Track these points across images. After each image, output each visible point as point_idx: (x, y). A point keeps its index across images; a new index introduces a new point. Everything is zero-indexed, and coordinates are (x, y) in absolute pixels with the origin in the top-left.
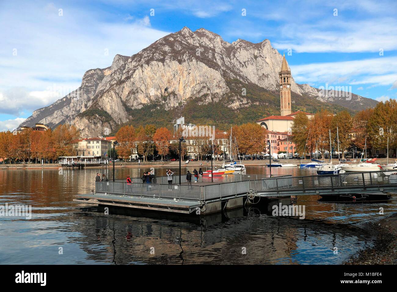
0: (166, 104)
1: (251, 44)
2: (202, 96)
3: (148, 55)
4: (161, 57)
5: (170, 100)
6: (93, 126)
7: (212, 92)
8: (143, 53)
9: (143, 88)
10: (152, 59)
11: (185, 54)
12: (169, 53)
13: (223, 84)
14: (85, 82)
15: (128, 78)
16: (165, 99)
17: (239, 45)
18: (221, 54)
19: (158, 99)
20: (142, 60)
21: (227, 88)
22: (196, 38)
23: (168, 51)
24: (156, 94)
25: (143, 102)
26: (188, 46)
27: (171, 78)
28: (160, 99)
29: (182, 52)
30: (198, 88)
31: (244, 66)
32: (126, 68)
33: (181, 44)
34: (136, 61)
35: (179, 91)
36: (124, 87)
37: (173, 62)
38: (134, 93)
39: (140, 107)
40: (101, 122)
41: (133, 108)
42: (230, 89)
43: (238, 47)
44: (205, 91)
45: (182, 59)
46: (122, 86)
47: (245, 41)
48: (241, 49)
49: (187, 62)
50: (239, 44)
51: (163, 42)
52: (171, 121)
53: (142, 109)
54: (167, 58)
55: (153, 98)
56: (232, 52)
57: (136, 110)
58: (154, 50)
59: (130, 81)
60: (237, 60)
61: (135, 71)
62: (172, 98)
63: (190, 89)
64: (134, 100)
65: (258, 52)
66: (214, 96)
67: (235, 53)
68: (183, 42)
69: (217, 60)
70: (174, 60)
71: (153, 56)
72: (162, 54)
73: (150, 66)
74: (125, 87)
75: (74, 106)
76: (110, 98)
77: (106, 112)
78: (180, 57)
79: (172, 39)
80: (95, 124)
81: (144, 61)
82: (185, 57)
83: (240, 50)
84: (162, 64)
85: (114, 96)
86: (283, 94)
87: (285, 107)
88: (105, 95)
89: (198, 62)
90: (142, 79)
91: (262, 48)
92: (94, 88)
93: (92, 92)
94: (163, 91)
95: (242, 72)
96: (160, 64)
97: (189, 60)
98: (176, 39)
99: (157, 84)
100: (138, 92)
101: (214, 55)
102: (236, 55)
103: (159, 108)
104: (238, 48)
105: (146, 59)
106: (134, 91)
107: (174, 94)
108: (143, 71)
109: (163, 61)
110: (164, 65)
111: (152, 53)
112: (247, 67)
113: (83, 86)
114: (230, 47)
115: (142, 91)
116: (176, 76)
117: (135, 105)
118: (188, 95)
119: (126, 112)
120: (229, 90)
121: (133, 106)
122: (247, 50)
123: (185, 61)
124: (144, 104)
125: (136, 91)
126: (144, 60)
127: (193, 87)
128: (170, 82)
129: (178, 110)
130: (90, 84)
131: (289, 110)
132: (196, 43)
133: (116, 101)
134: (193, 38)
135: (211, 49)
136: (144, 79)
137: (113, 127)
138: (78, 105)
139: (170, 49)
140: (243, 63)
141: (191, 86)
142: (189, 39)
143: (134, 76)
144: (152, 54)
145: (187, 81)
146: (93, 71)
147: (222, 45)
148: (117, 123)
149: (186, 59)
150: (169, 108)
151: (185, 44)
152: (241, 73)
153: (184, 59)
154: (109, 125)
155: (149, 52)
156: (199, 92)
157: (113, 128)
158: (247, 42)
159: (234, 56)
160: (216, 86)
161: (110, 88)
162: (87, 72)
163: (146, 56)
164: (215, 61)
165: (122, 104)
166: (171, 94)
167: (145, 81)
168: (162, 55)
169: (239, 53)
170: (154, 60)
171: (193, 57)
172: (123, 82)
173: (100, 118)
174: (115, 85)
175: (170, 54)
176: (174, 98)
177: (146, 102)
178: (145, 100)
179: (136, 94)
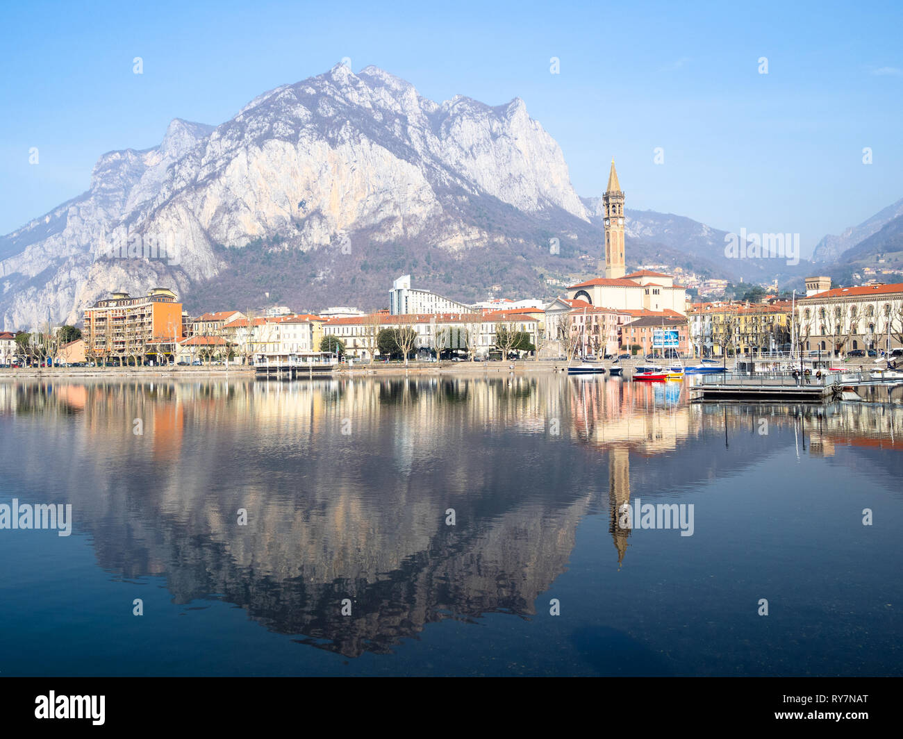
0: (303, 238)
1: (485, 108)
2: (383, 220)
3: (260, 125)
4: (289, 131)
5: (311, 227)
7: (403, 213)
8: (247, 121)
9: (249, 199)
10: (269, 135)
11: (343, 127)
12: (308, 122)
13: (428, 196)
14: (99, 179)
15: (214, 176)
16: (299, 225)
17: (459, 109)
18: (420, 128)
19: (283, 226)
20: (246, 135)
21: (436, 205)
22: (365, 90)
23: (305, 118)
24: (279, 214)
25: (249, 232)
26: (348, 107)
27: (312, 179)
28: (289, 226)
29: (335, 121)
30: (372, 202)
31: (470, 155)
32: (208, 152)
33: (332, 101)
34: (231, 138)
35: (330, 209)
36: (205, 196)
37: (317, 142)
38: (229, 211)
39: (244, 242)
40: (156, 276)
41: (227, 245)
42: (445, 208)
43: (456, 112)
44: (388, 211)
45: (337, 137)
46: (200, 195)
47: (471, 99)
48: (464, 118)
49: (348, 143)
50: (459, 107)
51: (291, 97)
52: (315, 276)
53: (248, 246)
54: (304, 134)
55: (272, 223)
56: (443, 125)
57: (233, 248)
58: (271, 114)
59: (218, 183)
60: (455, 141)
61: (229, 160)
62: (316, 223)
63: (355, 204)
64: (229, 227)
65: (500, 125)
66: (409, 220)
67: (449, 126)
68: (337, 98)
69: (413, 140)
70: (319, 139)
71: (271, 128)
72: (290, 125)
73: (265, 151)
74: (208, 196)
75: (74, 235)
76: (175, 220)
78: (333, 132)
79: (312, 91)
80: (142, 278)
81: (251, 139)
82: (345, 133)
83: (461, 119)
84: (293, 147)
85: (184, 217)
86: (611, 235)
87: (615, 262)
88: (164, 212)
89: (373, 145)
90: (247, 181)
91: (508, 118)
92: (121, 193)
93: (117, 203)
94: (295, 207)
95: (466, 170)
96: (289, 146)
97: (352, 141)
98: (322, 91)
99: (282, 192)
100: (237, 209)
101: (404, 128)
102: (452, 130)
103: (286, 245)
104: (455, 116)
105: (257, 134)
106: (230, 205)
107: (318, 213)
108: (249, 163)
109: (294, 139)
110: (296, 149)
111: (267, 122)
112: (475, 159)
113: (95, 190)
114: (438, 111)
115: (247, 207)
116: (325, 175)
117: (232, 238)
118: (351, 219)
119: (212, 254)
120: (441, 209)
121: (226, 239)
122: (477, 121)
123: (343, 142)
124: (251, 237)
125: (234, 207)
126: (251, 136)
127: (361, 201)
128: (311, 187)
129: (329, 250)
130: (111, 186)
131: (622, 267)
132: (364, 101)
133: (189, 229)
134: (358, 89)
135: (397, 115)
136: (251, 181)
137: (183, 286)
138: (84, 234)
139: (309, 112)
140: (467, 149)
141: (358, 199)
142: (348, 92)
143: (228, 172)
144: (268, 124)
145: (348, 188)
146: (118, 154)
147: (420, 108)
148: (192, 278)
149: (346, 137)
150: (310, 247)
151: (341, 104)
152: (463, 172)
153: (342, 138)
154: (173, 281)
155: (260, 118)
156: (375, 212)
157: (182, 289)
158: (475, 101)
159: (448, 132)
160: (413, 200)
161: (171, 197)
162: (105, 156)
163: (255, 126)
164: (407, 143)
165: (202, 236)
166: (313, 214)
167: (253, 185)
168: (292, 127)
169: (458, 126)
170: (274, 138)
171: (361, 133)
172: (204, 185)
173: (154, 266)
174: (185, 192)
175: (309, 126)
176: (321, 224)
177: (256, 232)
178: (254, 227)
179: (235, 214)
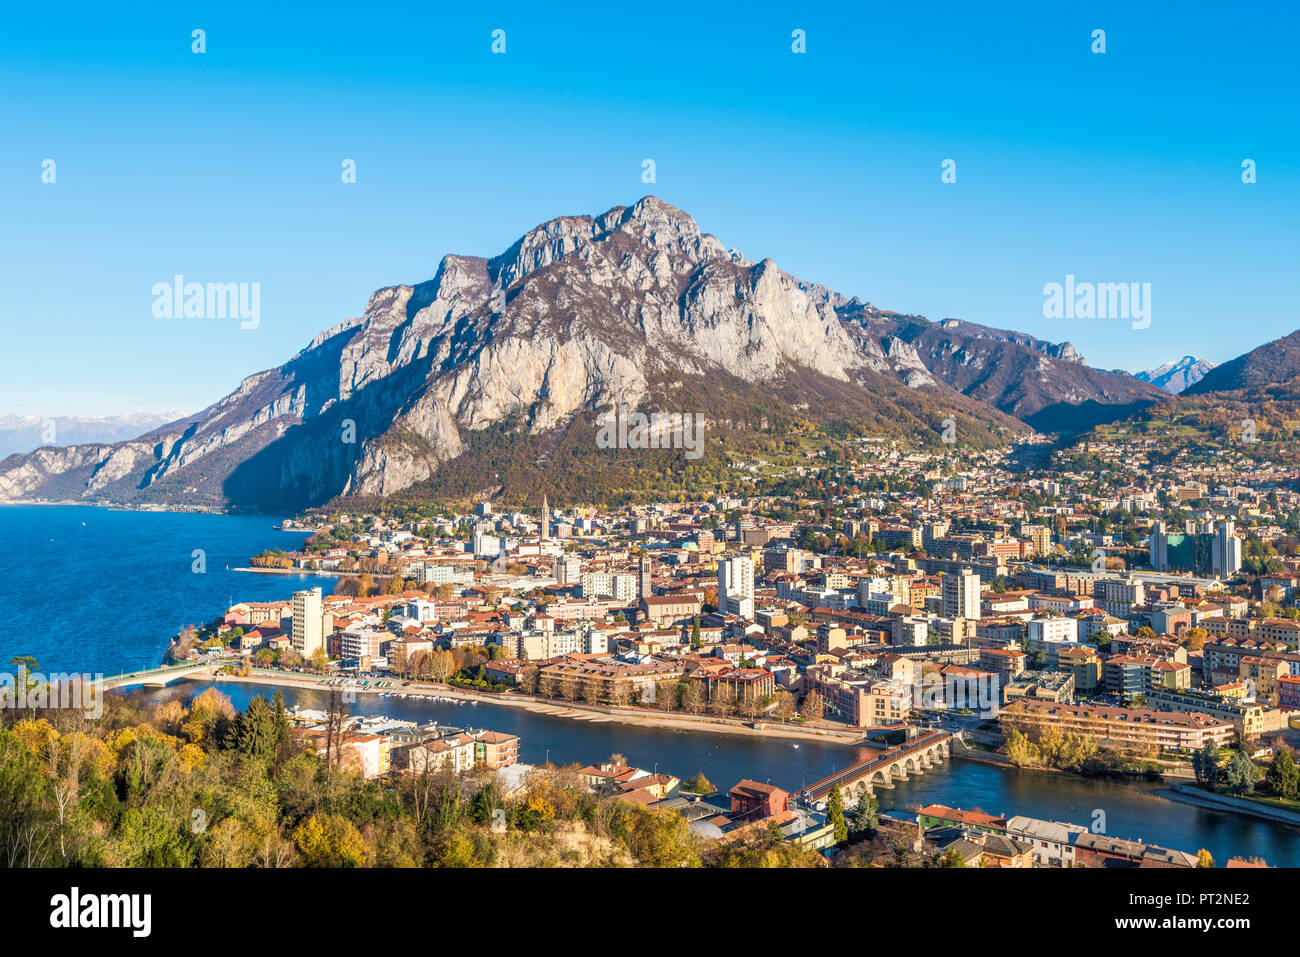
1: (735, 269)
4: (527, 327)
5: (540, 413)
6: (398, 464)
9: (491, 389)
10: (510, 332)
11: (571, 322)
12: (544, 317)
13: (641, 385)
15: (463, 367)
16: (530, 411)
19: (517, 412)
21: (646, 394)
22: (607, 269)
23: (543, 312)
24: (514, 402)
25: (489, 416)
26: (582, 295)
28: (522, 412)
29: (568, 314)
31: (710, 325)
33: (568, 291)
37: (548, 339)
38: (474, 399)
39: (486, 425)
40: (412, 458)
42: (654, 395)
45: (567, 332)
46: (451, 383)
49: (574, 339)
50: (708, 270)
51: (533, 289)
53: (487, 430)
54: (539, 331)
55: (508, 410)
56: (690, 290)
57: (474, 431)
59: (466, 372)
60: (698, 310)
61: (476, 353)
62: (544, 409)
63: (579, 393)
64: (473, 413)
65: (744, 291)
67: (695, 292)
68: (575, 286)
69: (645, 320)
70: (550, 335)
71: (512, 324)
72: (529, 320)
73: (505, 346)
74: (457, 385)
76: (429, 409)
77: (420, 437)
78: (564, 328)
79: (552, 279)
80: (401, 459)
81: (494, 334)
82: (573, 329)
83: (705, 287)
84: (528, 343)
88: (420, 403)
89: (595, 340)
90: (489, 373)
91: (755, 282)
95: (698, 344)
96: (525, 343)
97: (578, 337)
100: (480, 397)
102: (695, 299)
103: (519, 430)
104: (703, 279)
106: (474, 394)
108: (492, 356)
109: (529, 336)
110: (531, 345)
112: (713, 330)
114: (690, 273)
115: (489, 396)
117: (478, 424)
118: (573, 406)
119: (459, 437)
120: (650, 398)
121: (470, 424)
122: (719, 289)
123: (570, 338)
124: (491, 421)
125: (478, 395)
127: (585, 389)
128: (542, 378)
129: (554, 434)
132: (604, 283)
133: (440, 415)
134: (602, 268)
135: (636, 292)
137: (433, 466)
139: (547, 305)
140: (708, 319)
141: (582, 388)
142: (590, 274)
143: (474, 364)
144: (510, 320)
148: (441, 458)
149: (573, 333)
150: (539, 431)
151: (577, 292)
152: (693, 347)
153: (570, 334)
154: (426, 462)
155: (504, 313)
159: (692, 300)
164: (638, 325)
165: (450, 421)
166: (541, 402)
168: (529, 323)
169: (701, 294)
170: (514, 335)
171: (587, 328)
172: (454, 375)
173: (410, 449)
175: (544, 321)
176: (548, 410)
177: (494, 417)
178: (493, 412)
179: (478, 401)
